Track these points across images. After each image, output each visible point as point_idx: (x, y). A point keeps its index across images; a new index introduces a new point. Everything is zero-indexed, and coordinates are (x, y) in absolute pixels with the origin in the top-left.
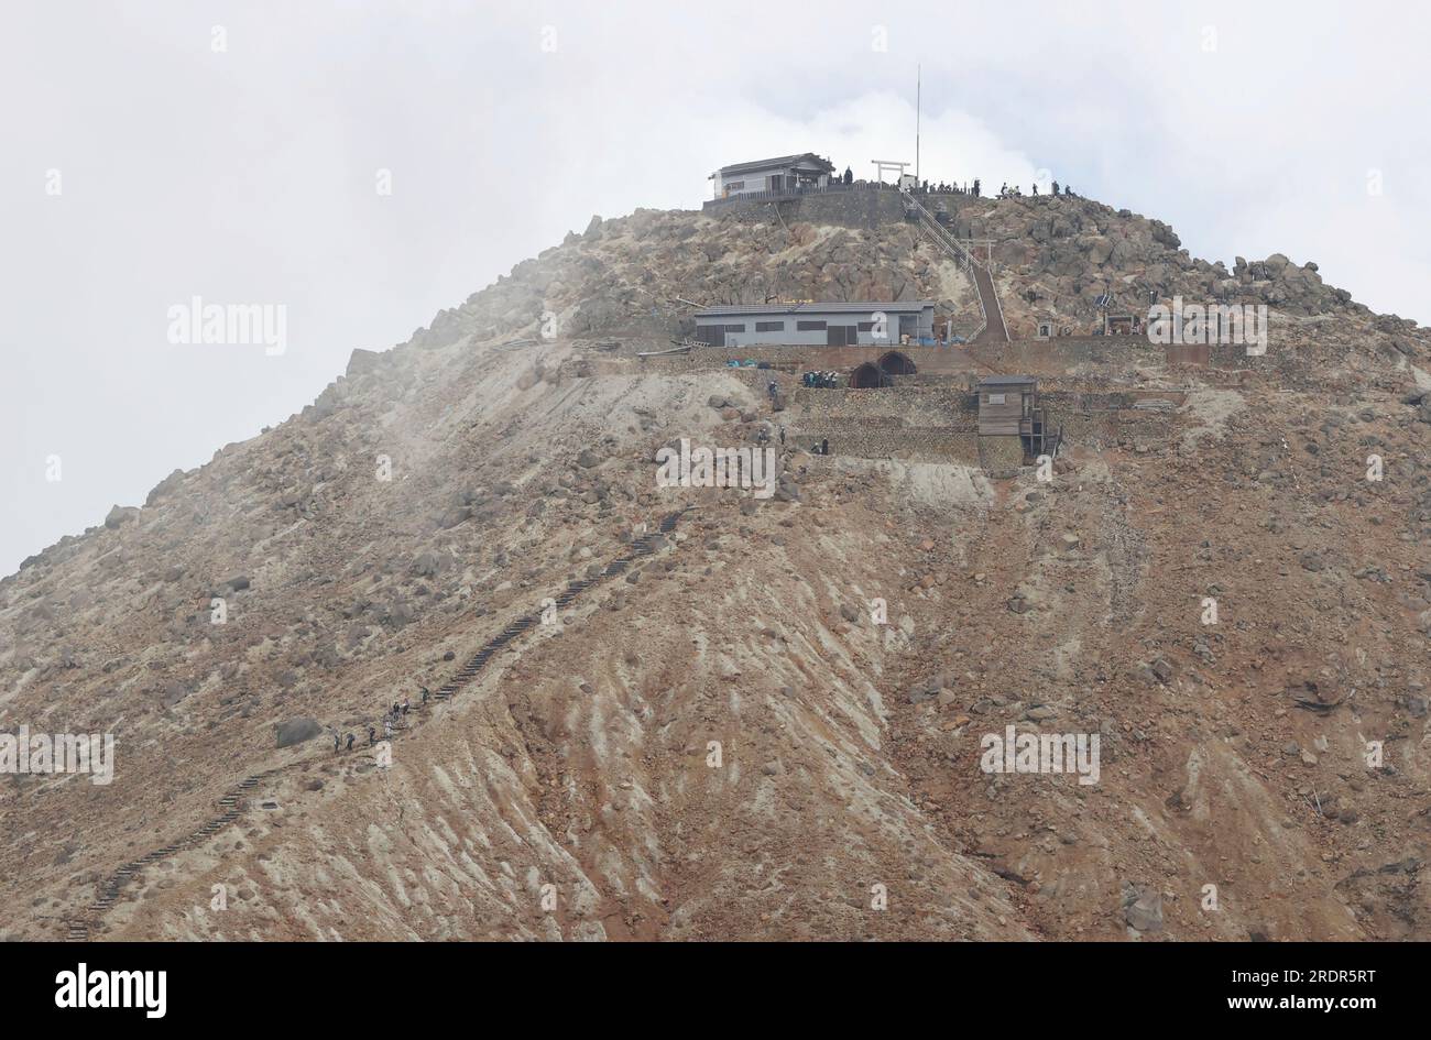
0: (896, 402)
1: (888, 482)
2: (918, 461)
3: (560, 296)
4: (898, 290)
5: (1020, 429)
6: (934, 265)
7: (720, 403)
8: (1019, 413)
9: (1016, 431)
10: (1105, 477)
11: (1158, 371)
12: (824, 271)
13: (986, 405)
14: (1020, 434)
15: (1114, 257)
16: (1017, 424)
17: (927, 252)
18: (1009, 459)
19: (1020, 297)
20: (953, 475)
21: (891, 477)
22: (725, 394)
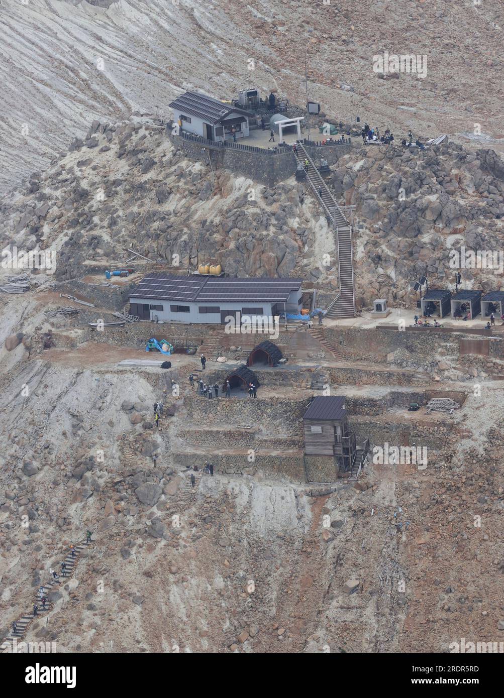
0: (253, 412)
1: (234, 507)
2: (260, 480)
3: (56, 221)
4: (281, 257)
5: (334, 451)
6: (313, 223)
7: (129, 407)
8: (332, 440)
9: (331, 452)
10: (391, 501)
11: (453, 360)
12: (230, 236)
13: (309, 433)
14: (334, 455)
15: (444, 213)
16: (331, 447)
17: (309, 207)
18: (327, 475)
19: (370, 260)
20: (283, 498)
21: (237, 501)
22: (134, 399)
